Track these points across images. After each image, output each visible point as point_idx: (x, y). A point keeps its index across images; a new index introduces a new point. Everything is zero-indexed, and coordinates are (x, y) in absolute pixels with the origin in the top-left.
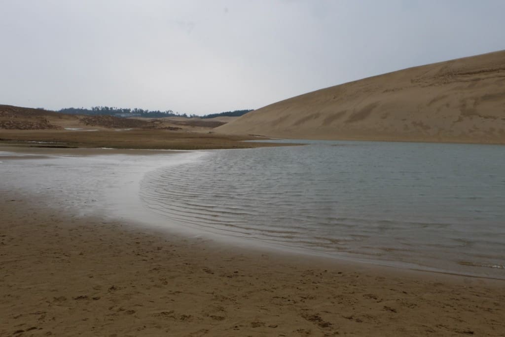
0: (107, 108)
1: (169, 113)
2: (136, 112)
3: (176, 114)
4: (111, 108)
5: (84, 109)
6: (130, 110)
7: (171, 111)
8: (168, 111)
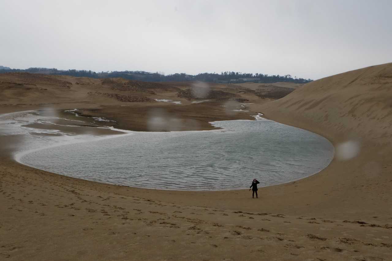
0: (233, 73)
1: (288, 77)
2: (257, 76)
3: (294, 78)
4: (237, 73)
5: (215, 74)
6: (252, 74)
7: (290, 75)
8: (287, 76)
